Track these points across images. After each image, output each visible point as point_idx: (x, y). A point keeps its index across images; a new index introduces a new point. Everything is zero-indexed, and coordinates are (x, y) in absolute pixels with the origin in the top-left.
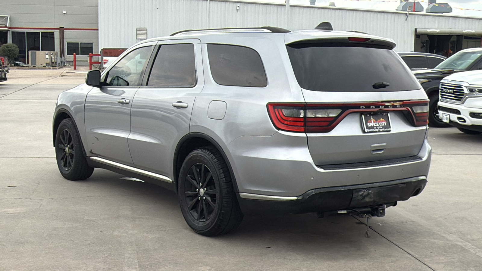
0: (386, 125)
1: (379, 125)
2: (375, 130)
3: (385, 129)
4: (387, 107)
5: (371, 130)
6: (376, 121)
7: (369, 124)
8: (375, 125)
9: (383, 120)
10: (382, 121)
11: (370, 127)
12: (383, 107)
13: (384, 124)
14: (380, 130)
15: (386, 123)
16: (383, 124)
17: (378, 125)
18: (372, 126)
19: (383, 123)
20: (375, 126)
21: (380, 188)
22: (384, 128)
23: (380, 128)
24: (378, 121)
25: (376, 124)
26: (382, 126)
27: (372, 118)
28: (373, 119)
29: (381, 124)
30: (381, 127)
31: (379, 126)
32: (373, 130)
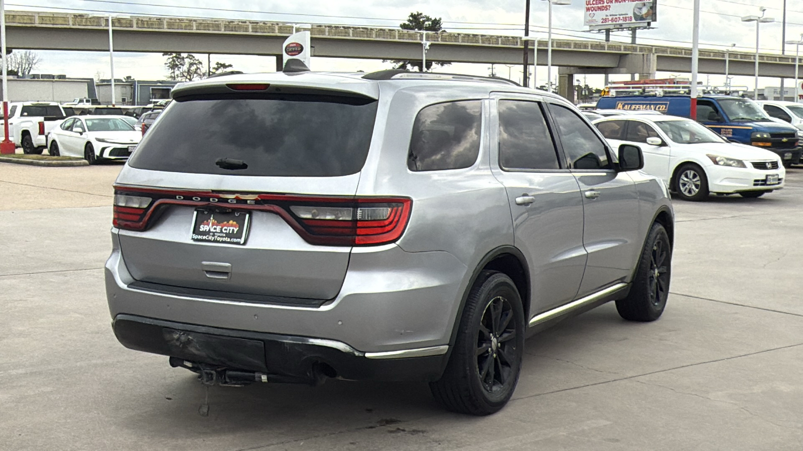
0: (235, 232)
1: (221, 230)
2: (208, 237)
3: (229, 239)
4: (226, 200)
5: (200, 237)
6: (219, 223)
7: (204, 227)
8: (212, 230)
9: (235, 223)
10: (232, 226)
11: (203, 231)
12: (217, 200)
13: (233, 230)
14: (219, 239)
15: (237, 228)
16: (230, 230)
17: (218, 230)
18: (207, 230)
19: (232, 228)
20: (212, 232)
21: (208, 335)
22: (228, 237)
23: (218, 236)
24: (221, 224)
25: (215, 229)
26: (226, 233)
27: (212, 218)
28: (214, 219)
29: (225, 230)
30: (224, 235)
31: (221, 232)
32: (204, 237)
